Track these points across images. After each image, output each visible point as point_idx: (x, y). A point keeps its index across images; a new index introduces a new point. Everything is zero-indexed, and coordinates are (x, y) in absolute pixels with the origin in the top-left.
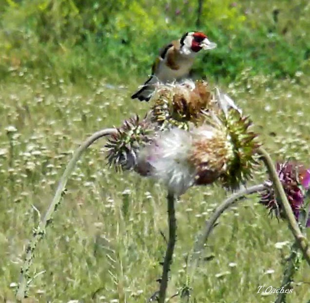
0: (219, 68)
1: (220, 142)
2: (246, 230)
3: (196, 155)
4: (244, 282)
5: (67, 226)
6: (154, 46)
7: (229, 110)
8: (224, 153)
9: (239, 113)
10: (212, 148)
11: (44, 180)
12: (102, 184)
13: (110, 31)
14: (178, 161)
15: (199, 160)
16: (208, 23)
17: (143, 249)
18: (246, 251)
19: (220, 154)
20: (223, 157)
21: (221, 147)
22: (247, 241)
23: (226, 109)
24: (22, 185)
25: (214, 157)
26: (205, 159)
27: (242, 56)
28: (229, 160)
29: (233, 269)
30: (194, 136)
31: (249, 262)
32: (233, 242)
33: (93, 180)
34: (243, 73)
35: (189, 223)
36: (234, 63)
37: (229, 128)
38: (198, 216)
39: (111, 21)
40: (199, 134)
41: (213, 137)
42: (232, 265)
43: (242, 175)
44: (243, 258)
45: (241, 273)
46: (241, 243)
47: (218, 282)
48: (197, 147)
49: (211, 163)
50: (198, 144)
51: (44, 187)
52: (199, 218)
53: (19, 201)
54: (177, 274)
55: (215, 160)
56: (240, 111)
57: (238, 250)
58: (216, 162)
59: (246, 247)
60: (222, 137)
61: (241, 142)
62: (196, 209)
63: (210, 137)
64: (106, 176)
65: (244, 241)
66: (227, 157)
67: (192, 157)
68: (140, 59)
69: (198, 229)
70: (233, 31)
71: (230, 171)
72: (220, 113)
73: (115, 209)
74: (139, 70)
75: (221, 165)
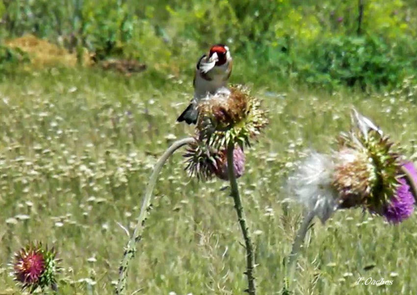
0: (380, 76)
1: (362, 165)
2: (407, 239)
3: (339, 179)
4: (405, 292)
5: (227, 234)
6: (315, 54)
7: (369, 132)
8: (366, 176)
9: (380, 135)
10: (354, 172)
11: (204, 188)
12: (262, 192)
13: (269, 39)
14: (321, 187)
15: (343, 185)
16: (369, 32)
17: (304, 256)
18: (407, 260)
19: (362, 177)
20: (366, 180)
21: (364, 170)
22: (408, 249)
23: (365, 132)
24: (181, 193)
25: (356, 181)
26: (348, 183)
27: (403, 64)
28: (371, 182)
29: (393, 278)
30: (335, 160)
31: (410, 272)
32: (394, 250)
33: (253, 188)
34: (406, 80)
35: (350, 231)
36: (394, 71)
37: (370, 150)
38: (358, 224)
39: (271, 28)
40: (341, 158)
41: (354, 160)
42: (393, 274)
43: (386, 196)
44: (404, 267)
45: (402, 282)
46: (402, 252)
47: (379, 292)
48: (339, 171)
49: (355, 187)
50: (341, 168)
51: (203, 196)
52: (359, 227)
53: (178, 210)
54: (337, 283)
55: (358, 183)
56: (381, 132)
57: (399, 259)
58: (359, 185)
59: (407, 256)
60: (364, 160)
61: (383, 164)
62: (357, 217)
63: (352, 161)
64: (266, 185)
65: (405, 250)
66: (370, 179)
67: (336, 182)
68: (300, 67)
69: (358, 238)
70: (394, 39)
71: (373, 193)
72: (360, 135)
73: (274, 217)
74: (299, 77)
75: (364, 188)
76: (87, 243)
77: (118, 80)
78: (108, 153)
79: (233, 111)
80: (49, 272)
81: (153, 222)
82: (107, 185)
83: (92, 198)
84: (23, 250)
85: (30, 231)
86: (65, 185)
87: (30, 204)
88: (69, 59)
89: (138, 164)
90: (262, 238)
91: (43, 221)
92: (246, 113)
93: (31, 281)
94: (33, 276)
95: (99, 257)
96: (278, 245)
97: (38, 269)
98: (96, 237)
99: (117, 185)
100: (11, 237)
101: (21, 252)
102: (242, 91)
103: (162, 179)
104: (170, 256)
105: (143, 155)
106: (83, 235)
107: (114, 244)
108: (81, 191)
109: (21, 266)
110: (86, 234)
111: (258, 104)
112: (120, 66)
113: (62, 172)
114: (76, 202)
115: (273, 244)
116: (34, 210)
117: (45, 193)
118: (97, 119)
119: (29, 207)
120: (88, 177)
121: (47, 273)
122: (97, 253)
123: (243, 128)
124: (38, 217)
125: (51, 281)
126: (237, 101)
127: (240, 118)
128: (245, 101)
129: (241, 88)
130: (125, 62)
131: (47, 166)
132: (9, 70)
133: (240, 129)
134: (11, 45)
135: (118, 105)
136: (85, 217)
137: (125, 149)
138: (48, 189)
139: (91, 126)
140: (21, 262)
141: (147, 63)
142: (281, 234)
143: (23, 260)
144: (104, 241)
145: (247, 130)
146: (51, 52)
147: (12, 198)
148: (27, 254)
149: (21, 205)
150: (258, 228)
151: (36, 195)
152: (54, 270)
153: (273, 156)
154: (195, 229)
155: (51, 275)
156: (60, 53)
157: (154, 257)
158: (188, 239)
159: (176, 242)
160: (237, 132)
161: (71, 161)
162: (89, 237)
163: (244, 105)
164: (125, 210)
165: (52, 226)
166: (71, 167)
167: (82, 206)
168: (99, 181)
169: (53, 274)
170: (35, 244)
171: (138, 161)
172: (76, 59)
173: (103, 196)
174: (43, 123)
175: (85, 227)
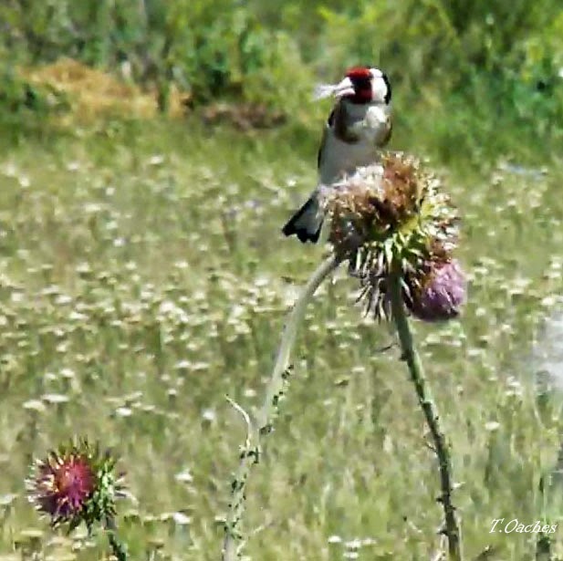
13: (514, 67)
24: (351, 353)
33: (483, 344)
53: (344, 384)
64: (508, 339)
73: (523, 399)
76: (176, 446)
77: (233, 142)
78: (214, 279)
79: (394, 201)
80: (102, 497)
81: (298, 407)
82: (212, 339)
83: (185, 364)
84: (53, 454)
85: (68, 422)
86: (134, 338)
87: (67, 372)
88: (143, 104)
89: (271, 300)
90: (500, 437)
91: (93, 404)
92: (417, 202)
93: (68, 512)
94: (74, 504)
95: (197, 472)
96: (531, 449)
97: (82, 491)
98: (191, 436)
99: (231, 339)
100: (33, 434)
101: (50, 458)
102: (405, 162)
103: (315, 328)
104: (330, 469)
105: (277, 282)
106: (167, 432)
107: (225, 447)
108: (164, 348)
109: (50, 485)
110: (173, 429)
111: (436, 183)
112: (236, 118)
113: (128, 315)
114: (154, 370)
115: (520, 447)
116: (76, 385)
117: (96, 354)
118: (195, 215)
119: (66, 380)
120: (177, 323)
121: (99, 497)
122: (193, 464)
123: (414, 232)
124: (84, 397)
125: (106, 512)
126: (399, 182)
127: (409, 212)
128: (413, 181)
129: (404, 158)
130: (246, 110)
131: (101, 304)
132: (31, 124)
133: (410, 234)
134: (35, 78)
135: (234, 189)
136: (172, 397)
137: (246, 272)
138: (102, 347)
139: (185, 229)
140: (52, 477)
141: (288, 111)
142: (536, 430)
143: (53, 473)
144: (207, 442)
145: (423, 235)
146: (110, 92)
147: (36, 362)
148: (61, 462)
149: (52, 376)
150: (493, 418)
151: (80, 357)
152: (111, 490)
153: (519, 285)
154: (375, 420)
155: (106, 500)
156: (127, 93)
157: (299, 470)
158: (361, 438)
159: (340, 443)
160: (405, 241)
161: (145, 295)
162: (179, 435)
163: (413, 188)
164: (247, 385)
165: (110, 414)
166: (147, 306)
167: (165, 378)
168: (197, 330)
169: (109, 499)
170: (76, 443)
171: (270, 294)
172: (155, 104)
173: (204, 360)
174: (92, 224)
175: (173, 416)
